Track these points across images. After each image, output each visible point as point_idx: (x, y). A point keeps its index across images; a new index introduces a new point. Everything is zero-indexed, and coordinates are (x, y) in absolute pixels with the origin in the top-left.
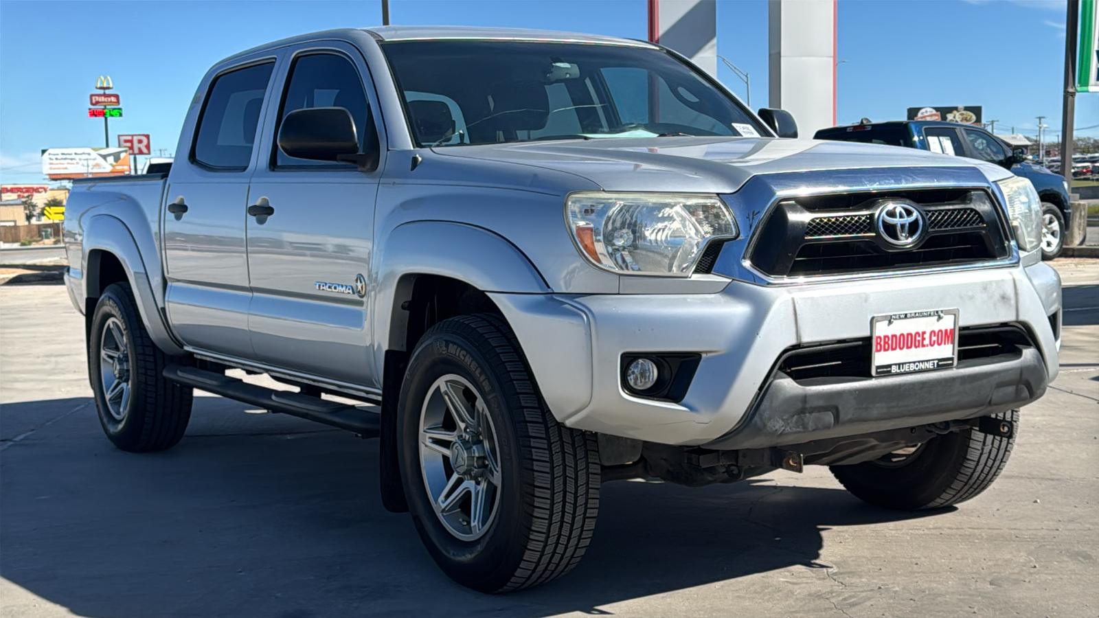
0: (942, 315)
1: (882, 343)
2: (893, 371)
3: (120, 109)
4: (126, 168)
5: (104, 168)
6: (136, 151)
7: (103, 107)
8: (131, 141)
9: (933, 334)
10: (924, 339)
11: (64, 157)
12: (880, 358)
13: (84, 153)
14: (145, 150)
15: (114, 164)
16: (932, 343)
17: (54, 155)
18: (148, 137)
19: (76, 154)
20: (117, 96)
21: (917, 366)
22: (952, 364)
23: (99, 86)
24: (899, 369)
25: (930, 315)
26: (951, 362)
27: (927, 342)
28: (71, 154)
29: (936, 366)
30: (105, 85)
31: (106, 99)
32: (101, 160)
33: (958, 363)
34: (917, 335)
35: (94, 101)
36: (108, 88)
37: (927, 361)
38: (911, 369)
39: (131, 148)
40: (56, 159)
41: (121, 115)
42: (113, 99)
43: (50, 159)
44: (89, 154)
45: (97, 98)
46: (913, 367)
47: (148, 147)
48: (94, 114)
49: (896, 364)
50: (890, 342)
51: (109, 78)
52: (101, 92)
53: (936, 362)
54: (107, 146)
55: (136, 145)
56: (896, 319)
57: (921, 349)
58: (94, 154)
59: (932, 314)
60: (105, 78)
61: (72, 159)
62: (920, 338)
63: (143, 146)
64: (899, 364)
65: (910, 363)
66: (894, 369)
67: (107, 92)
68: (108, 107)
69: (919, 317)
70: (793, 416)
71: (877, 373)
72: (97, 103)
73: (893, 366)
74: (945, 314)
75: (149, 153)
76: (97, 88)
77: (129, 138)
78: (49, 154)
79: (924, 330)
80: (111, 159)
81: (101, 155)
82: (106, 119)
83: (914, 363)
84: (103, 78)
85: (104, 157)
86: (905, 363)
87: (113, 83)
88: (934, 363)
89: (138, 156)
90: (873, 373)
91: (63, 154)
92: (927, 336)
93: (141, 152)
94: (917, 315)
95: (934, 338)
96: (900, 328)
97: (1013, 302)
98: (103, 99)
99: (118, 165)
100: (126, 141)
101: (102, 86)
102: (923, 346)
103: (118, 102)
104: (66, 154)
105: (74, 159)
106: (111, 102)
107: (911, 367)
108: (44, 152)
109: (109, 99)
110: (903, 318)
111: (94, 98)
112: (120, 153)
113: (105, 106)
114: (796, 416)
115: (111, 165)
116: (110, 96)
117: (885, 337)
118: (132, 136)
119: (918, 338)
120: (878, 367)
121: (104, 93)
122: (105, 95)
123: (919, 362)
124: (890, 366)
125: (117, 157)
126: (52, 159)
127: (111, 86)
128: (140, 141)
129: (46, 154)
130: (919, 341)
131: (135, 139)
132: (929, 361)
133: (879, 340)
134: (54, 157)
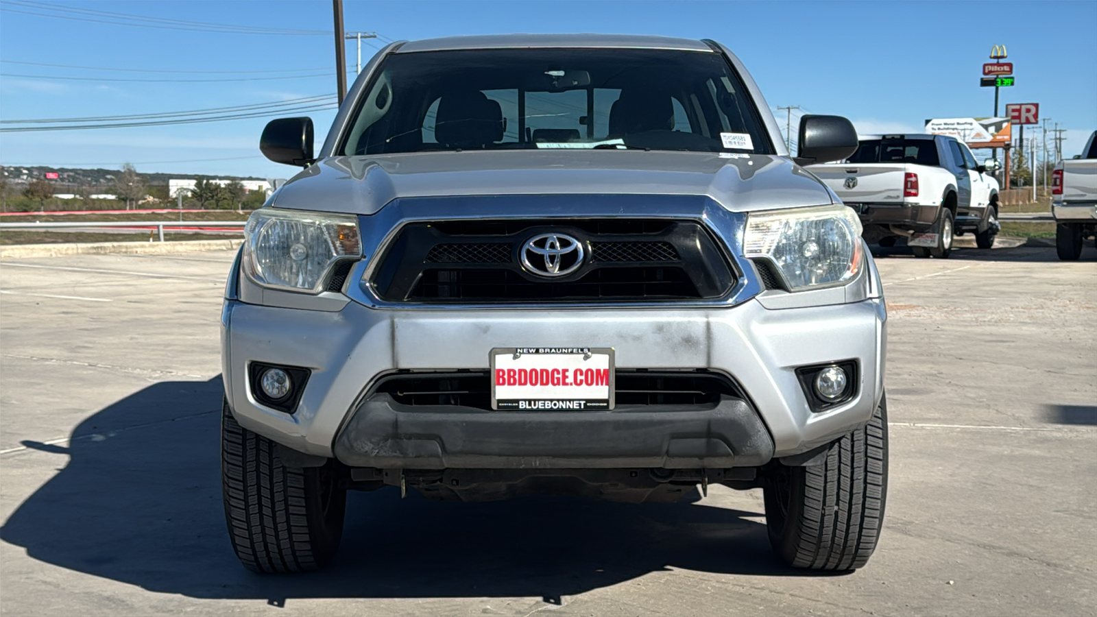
0: (590, 354)
1: (506, 377)
2: (520, 407)
3: (1012, 78)
4: (1006, 137)
5: (985, 138)
6: (1023, 120)
7: (995, 76)
8: (1019, 111)
9: (578, 373)
10: (565, 377)
11: (946, 127)
12: (502, 392)
13: (966, 123)
14: (1032, 120)
15: (996, 133)
16: (578, 382)
17: (937, 125)
18: (1036, 106)
19: (958, 124)
20: (1010, 65)
21: (555, 405)
22: (608, 407)
23: (993, 55)
24: (530, 405)
25: (572, 353)
26: (605, 404)
27: (570, 379)
28: (953, 124)
29: (582, 407)
30: (999, 54)
31: (999, 69)
32: (982, 130)
33: (616, 407)
34: (555, 373)
35: (987, 71)
36: (1002, 57)
37: (570, 400)
38: (546, 407)
39: (1019, 117)
40: (939, 129)
41: (1012, 84)
42: (1006, 68)
43: (933, 129)
44: (971, 124)
45: (990, 67)
46: (548, 405)
47: (1036, 116)
48: (985, 83)
49: (525, 400)
50: (517, 377)
51: (1004, 47)
52: (995, 61)
53: (583, 403)
54: (996, 115)
55: (1024, 115)
56: (523, 353)
57: (561, 387)
58: (976, 125)
59: (574, 351)
60: (1001, 47)
61: (953, 129)
62: (560, 376)
63: (1030, 116)
64: (530, 401)
65: (545, 400)
66: (522, 405)
67: (1001, 61)
68: (1000, 76)
69: (556, 353)
70: (387, 440)
71: (498, 407)
72: (990, 72)
73: (520, 402)
74: (592, 353)
75: (1037, 123)
76: (991, 57)
77: (1018, 107)
78: (933, 124)
79: (565, 368)
80: (992, 129)
81: (982, 125)
82: (997, 89)
83: (552, 400)
84: (998, 48)
85: (986, 127)
86: (539, 400)
87: (1007, 52)
88: (580, 404)
89: (1025, 126)
90: (494, 406)
91: (945, 124)
92: (570, 375)
93: (1028, 122)
94: (553, 350)
95: (580, 378)
96: (528, 362)
97: (703, 347)
98: (996, 68)
99: (1000, 135)
100: (1014, 110)
101: (996, 55)
102: (565, 384)
103: (1011, 71)
104: (949, 124)
105: (956, 129)
106: (1004, 71)
107: (546, 405)
108: (927, 122)
109: (1002, 68)
110: (532, 353)
111: (987, 67)
112: (1002, 122)
113: (997, 75)
114: (390, 440)
115: (992, 134)
116: (1003, 65)
117: (509, 371)
118: (1021, 105)
119: (556, 376)
120: (499, 401)
121: (998, 62)
122: (998, 65)
123: (558, 400)
124: (517, 401)
125: (998, 127)
126: (935, 129)
127: (1005, 55)
128: (1028, 111)
129: (930, 124)
130: (558, 379)
131: (1024, 108)
132: (573, 400)
133: (501, 373)
134: (936, 127)
